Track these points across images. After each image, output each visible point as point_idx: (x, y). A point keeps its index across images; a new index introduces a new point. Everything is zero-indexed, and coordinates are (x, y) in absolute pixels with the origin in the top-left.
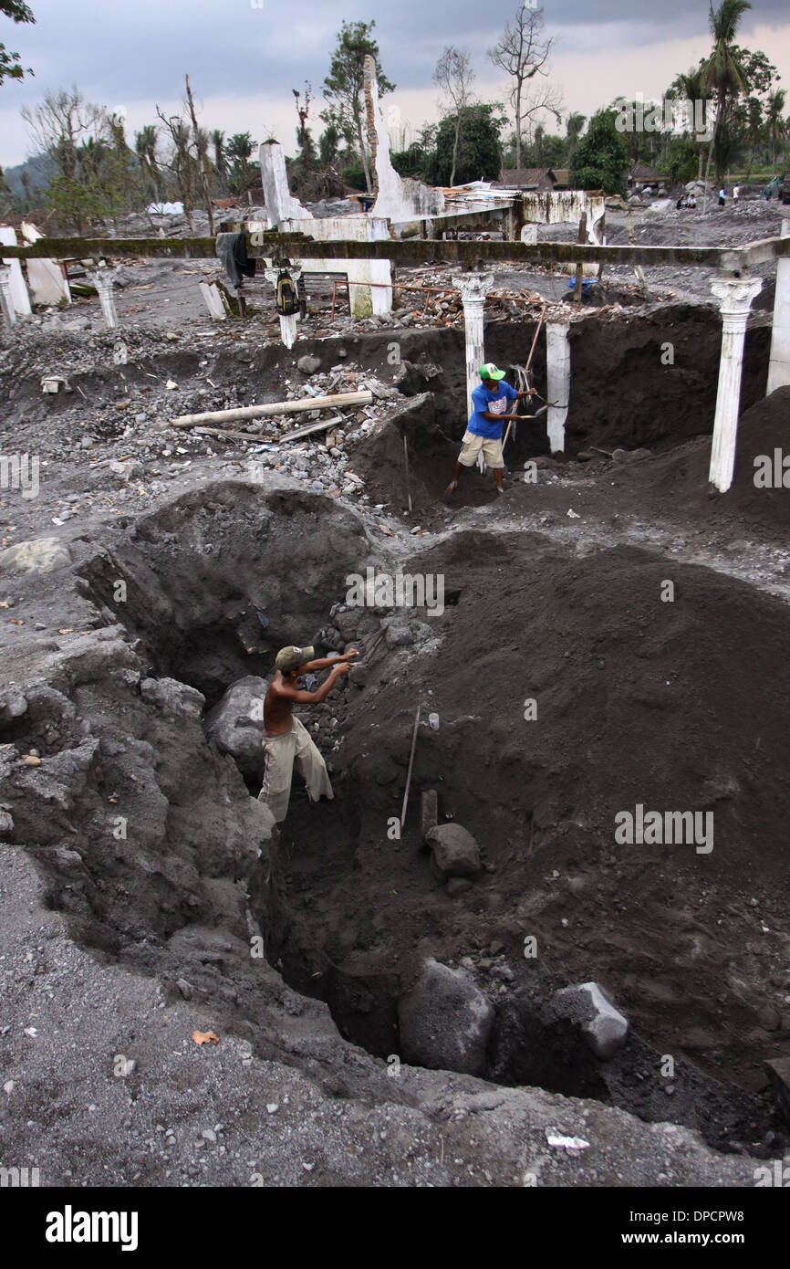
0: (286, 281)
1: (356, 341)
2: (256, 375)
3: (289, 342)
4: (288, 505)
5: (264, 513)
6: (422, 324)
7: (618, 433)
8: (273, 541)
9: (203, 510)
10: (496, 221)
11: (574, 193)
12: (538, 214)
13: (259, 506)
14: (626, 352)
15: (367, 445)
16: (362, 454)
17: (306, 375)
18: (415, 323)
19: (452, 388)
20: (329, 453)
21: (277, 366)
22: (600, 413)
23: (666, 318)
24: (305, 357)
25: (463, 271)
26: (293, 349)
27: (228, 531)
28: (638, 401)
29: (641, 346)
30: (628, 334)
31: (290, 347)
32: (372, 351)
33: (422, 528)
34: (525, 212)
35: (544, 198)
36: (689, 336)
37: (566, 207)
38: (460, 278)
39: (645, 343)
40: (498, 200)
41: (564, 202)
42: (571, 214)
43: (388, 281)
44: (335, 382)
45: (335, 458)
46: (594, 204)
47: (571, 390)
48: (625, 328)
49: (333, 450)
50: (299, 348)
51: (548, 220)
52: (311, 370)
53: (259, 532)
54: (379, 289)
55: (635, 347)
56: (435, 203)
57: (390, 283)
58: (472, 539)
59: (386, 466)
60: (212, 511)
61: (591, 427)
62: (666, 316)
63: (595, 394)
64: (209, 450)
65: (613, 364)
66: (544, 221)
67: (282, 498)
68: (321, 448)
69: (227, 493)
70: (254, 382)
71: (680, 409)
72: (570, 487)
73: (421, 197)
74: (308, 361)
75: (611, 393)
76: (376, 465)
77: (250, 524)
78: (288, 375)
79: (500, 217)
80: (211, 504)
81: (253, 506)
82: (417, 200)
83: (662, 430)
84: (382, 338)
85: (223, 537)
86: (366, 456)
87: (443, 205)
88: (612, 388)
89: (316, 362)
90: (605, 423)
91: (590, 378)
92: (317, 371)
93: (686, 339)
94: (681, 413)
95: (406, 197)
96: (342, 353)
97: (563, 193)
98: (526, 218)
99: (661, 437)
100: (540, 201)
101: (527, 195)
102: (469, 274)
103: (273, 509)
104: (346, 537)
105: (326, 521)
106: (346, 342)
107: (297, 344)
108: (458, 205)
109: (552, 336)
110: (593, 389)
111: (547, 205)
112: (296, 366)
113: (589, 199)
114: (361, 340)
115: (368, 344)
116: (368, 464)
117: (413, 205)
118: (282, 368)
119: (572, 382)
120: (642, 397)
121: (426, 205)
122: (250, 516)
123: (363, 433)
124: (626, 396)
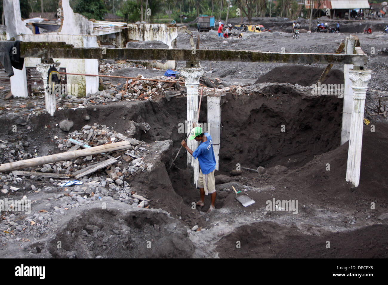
0: (54, 73)
1: (95, 110)
2: (33, 134)
3: (52, 112)
4: (138, 221)
5: (125, 229)
6: (130, 99)
7: (250, 157)
8: (137, 248)
9: (84, 231)
10: (112, 39)
11: (159, 25)
12: (138, 36)
13: (121, 224)
14: (251, 111)
15: (143, 175)
16: (140, 182)
17: (66, 132)
18: (125, 98)
19: (155, 136)
20: (114, 182)
21: (46, 127)
22: (239, 147)
23: (269, 92)
24: (64, 121)
25: (187, 67)
26: (55, 116)
27: (108, 245)
28: (258, 139)
29: (258, 108)
30: (250, 102)
31: (52, 114)
32: (107, 116)
33: (199, 227)
34: (129, 35)
35: (141, 27)
36: (283, 101)
37: (155, 33)
38: (187, 71)
39: (260, 106)
40: (116, 28)
41: (153, 30)
42: (157, 36)
43: (96, 73)
44: (90, 136)
45: (120, 185)
46: (171, 31)
47: (221, 135)
48: (248, 98)
49: (117, 181)
50: (58, 115)
51: (144, 39)
52: (68, 129)
53: (127, 243)
54: (91, 78)
55: (255, 108)
56: (89, 28)
57: (97, 74)
58: (246, 231)
59: (159, 188)
60: (90, 231)
61: (234, 155)
62: (269, 91)
63: (235, 135)
64: (33, 187)
65: (245, 118)
66: (141, 40)
67: (134, 217)
68: (109, 179)
69: (95, 217)
70: (33, 138)
71: (279, 141)
72: (262, 191)
73: (83, 24)
74: (66, 123)
75: (242, 135)
76: (152, 188)
77: (119, 237)
78: (55, 133)
79: (114, 37)
80: (88, 226)
81: (116, 224)
82: (81, 26)
83: (271, 154)
84: (111, 108)
85: (106, 249)
86: (143, 183)
87: (92, 29)
88: (243, 132)
89: (70, 124)
90: (241, 152)
91: (231, 127)
92: (72, 129)
93: (281, 103)
94: (280, 144)
95: (76, 24)
96: (88, 117)
97: (152, 25)
98: (130, 38)
99: (271, 157)
100: (139, 29)
101: (131, 25)
102: (193, 68)
103: (129, 225)
104: (182, 239)
105: (165, 229)
106: (89, 111)
107: (57, 112)
108: (99, 29)
109: (211, 104)
110: (233, 133)
111: (143, 31)
112: (58, 127)
113: (168, 28)
114: (98, 110)
115: (104, 112)
116: (146, 189)
117: (79, 29)
118: (49, 128)
119: (222, 130)
120: (260, 136)
121: (85, 29)
122: (117, 232)
123: (137, 168)
124: (251, 136)
